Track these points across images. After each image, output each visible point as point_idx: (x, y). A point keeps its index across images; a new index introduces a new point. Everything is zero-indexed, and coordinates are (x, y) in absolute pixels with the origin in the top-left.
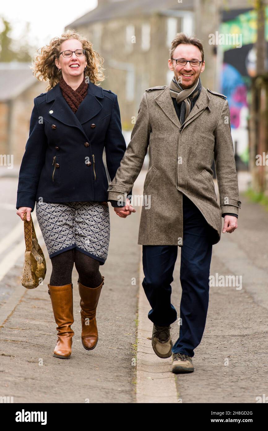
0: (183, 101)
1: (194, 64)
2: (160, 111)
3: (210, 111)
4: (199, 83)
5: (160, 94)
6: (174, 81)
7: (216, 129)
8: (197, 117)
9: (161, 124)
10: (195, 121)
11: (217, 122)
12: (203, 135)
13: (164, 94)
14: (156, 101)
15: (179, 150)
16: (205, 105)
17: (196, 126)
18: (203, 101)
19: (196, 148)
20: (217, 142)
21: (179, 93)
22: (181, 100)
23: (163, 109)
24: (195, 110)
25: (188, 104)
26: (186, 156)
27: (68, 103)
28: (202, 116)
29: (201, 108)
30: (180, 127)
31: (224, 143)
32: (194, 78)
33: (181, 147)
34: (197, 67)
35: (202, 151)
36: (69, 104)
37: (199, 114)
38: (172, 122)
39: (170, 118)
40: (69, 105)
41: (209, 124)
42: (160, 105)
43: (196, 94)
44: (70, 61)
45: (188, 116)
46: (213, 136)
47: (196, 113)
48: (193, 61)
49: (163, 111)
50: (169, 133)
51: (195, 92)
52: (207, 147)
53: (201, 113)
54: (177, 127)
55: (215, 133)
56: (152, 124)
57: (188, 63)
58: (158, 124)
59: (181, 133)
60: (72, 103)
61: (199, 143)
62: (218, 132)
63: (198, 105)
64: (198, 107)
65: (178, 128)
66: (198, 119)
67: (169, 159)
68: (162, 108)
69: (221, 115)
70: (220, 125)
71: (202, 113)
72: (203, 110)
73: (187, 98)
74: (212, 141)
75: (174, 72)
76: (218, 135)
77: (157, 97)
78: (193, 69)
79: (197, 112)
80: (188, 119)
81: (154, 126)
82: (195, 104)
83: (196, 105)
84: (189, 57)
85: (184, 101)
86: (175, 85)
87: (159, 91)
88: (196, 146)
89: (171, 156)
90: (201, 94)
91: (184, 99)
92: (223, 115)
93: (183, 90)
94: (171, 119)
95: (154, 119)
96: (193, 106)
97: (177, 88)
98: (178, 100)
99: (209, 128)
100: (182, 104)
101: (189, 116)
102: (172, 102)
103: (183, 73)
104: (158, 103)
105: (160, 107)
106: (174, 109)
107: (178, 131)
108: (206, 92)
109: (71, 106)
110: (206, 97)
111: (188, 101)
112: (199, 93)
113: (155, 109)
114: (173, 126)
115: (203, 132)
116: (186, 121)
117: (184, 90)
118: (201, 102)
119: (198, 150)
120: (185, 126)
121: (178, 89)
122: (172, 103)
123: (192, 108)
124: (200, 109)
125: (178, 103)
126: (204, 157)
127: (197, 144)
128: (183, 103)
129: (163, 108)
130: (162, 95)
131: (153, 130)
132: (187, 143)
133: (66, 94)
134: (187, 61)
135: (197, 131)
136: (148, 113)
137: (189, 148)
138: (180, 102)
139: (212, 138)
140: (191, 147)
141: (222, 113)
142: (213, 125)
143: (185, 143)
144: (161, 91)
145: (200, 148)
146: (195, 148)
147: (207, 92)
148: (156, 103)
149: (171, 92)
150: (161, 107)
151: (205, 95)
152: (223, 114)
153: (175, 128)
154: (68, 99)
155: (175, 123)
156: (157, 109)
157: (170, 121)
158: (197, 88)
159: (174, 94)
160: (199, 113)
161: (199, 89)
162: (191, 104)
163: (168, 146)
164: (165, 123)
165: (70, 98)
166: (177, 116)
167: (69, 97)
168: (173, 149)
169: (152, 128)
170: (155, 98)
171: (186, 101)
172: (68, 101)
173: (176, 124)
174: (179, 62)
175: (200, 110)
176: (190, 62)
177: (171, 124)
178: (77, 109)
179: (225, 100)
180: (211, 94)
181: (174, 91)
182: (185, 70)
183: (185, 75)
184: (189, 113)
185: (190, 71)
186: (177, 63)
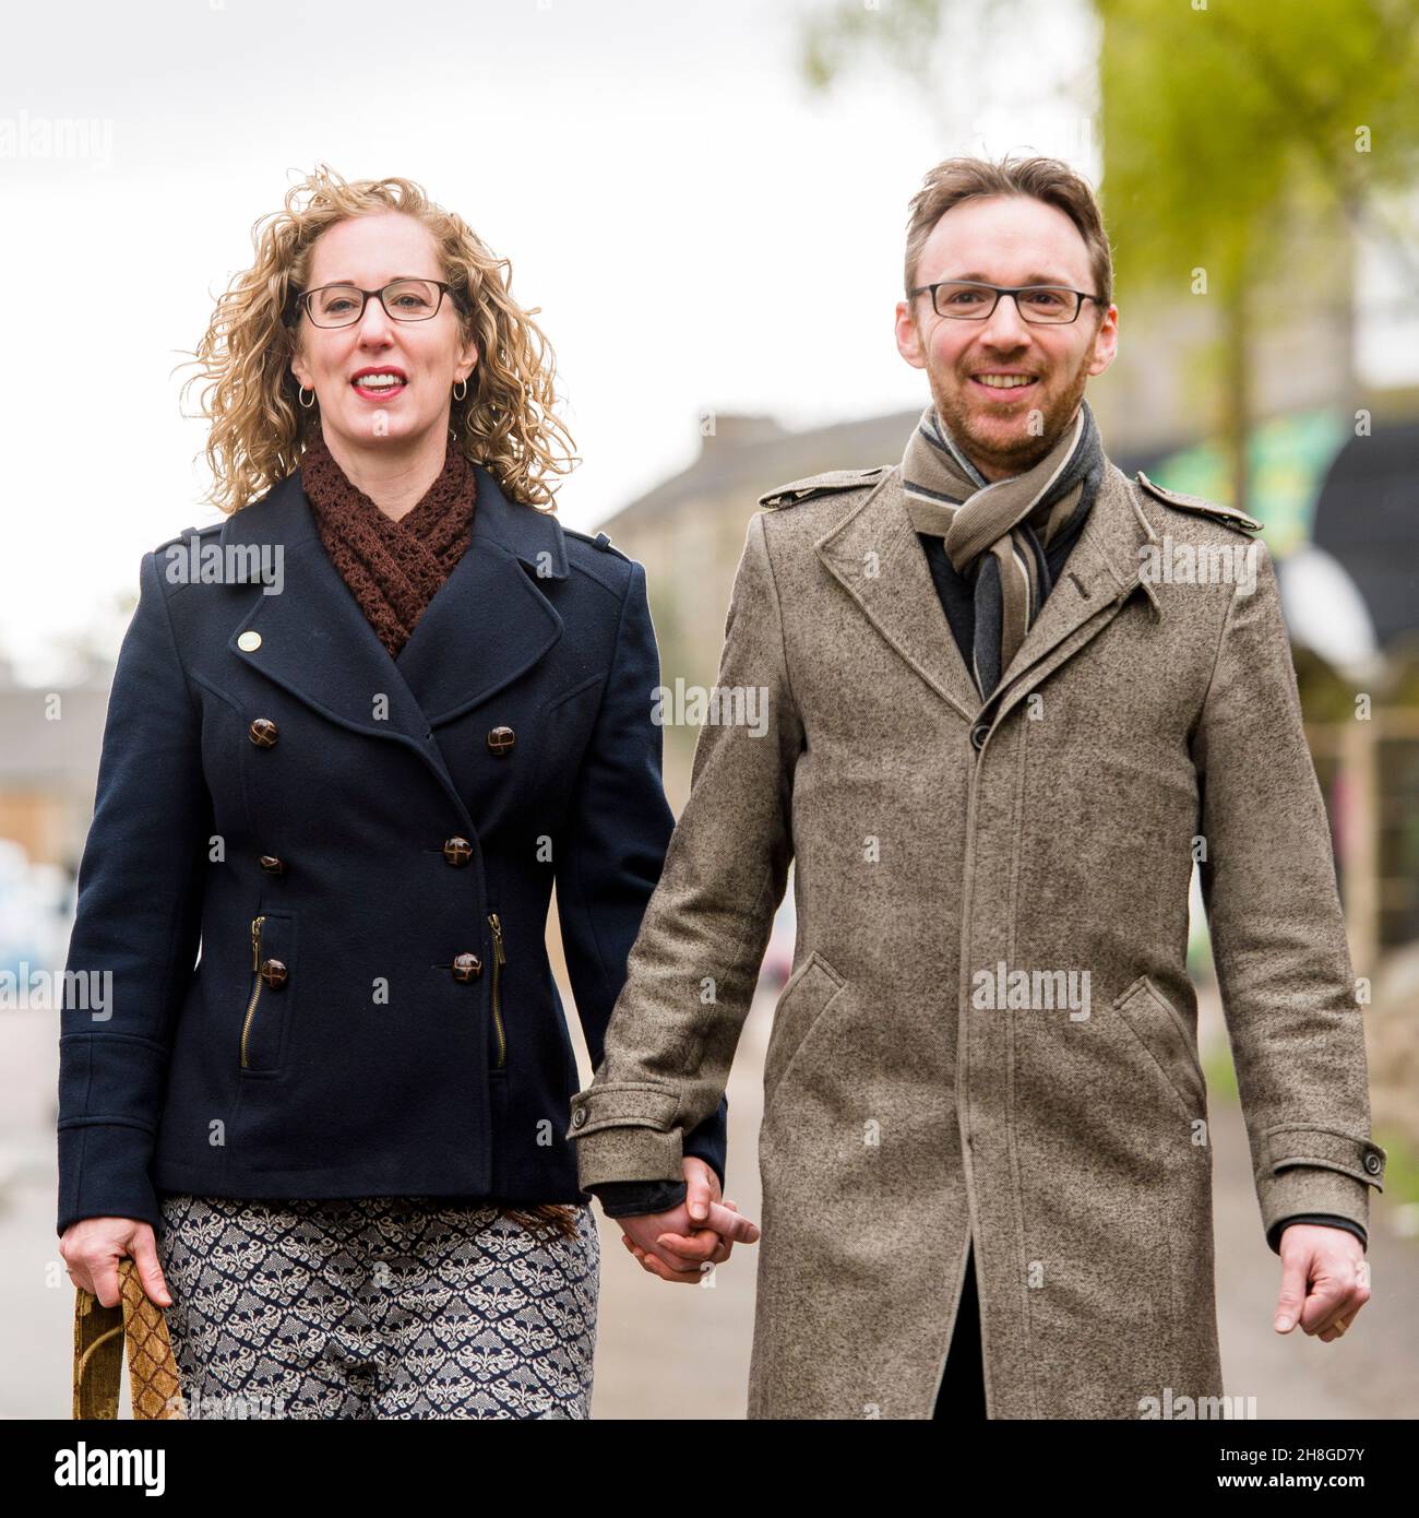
0: (987, 552)
1: (1041, 307)
2: (849, 617)
3: (1155, 611)
4: (1083, 440)
5: (850, 517)
6: (927, 437)
7: (1200, 716)
8: (1080, 653)
9: (860, 696)
10: (1069, 676)
11: (1206, 675)
12: (1122, 759)
13: (870, 513)
14: (827, 562)
15: (970, 855)
16: (1127, 574)
17: (1072, 705)
18: (1111, 552)
19: (1078, 842)
20: (1210, 795)
21: (961, 503)
22: (976, 546)
23: (868, 609)
24: (1062, 607)
25: (1018, 567)
26: (1013, 893)
27: (353, 592)
28: (1111, 643)
29: (1101, 596)
30: (974, 714)
31: (1252, 803)
32: (1047, 398)
33: (985, 837)
34: (1069, 333)
35: (1115, 857)
36: (359, 598)
37: (1089, 633)
38: (927, 685)
39: (912, 660)
40: (360, 605)
41: (1156, 693)
42: (849, 586)
43: (1066, 508)
44: (349, 354)
45: (1018, 644)
46: (1185, 762)
47: (1071, 627)
48: (1037, 293)
49: (869, 621)
50: (908, 754)
51: (1062, 497)
52: (1149, 834)
53: (1102, 622)
54: (958, 712)
55: (1196, 742)
56: (805, 701)
57: (1007, 302)
58: (842, 697)
59: (983, 748)
60: (378, 592)
61: (1095, 809)
62: (1213, 735)
63: (1084, 575)
64: (1081, 588)
65: (963, 717)
66: (1085, 665)
67: (914, 909)
68: (861, 600)
69: (1227, 630)
70: (1223, 693)
71: (1108, 625)
72: (1113, 604)
73: (1011, 532)
74: (1181, 793)
75: (930, 372)
76: (1216, 755)
77: (830, 534)
78: (1034, 339)
79: (1081, 620)
80: (1023, 660)
81: (816, 713)
82: (1066, 572)
83: (1072, 576)
84: (1010, 267)
85: (995, 549)
86: (931, 456)
87: (845, 498)
88: (1079, 829)
89: (924, 894)
90: (1102, 508)
91: (996, 541)
92: (1242, 629)
93: (988, 482)
94: (916, 665)
95: (814, 672)
96: (1054, 583)
97: (949, 476)
98: (959, 546)
99: (1156, 716)
100: (982, 575)
101: (1029, 643)
102: (925, 562)
103: (974, 369)
104: (835, 572)
105: (849, 596)
106: (936, 604)
107: (963, 738)
108: (1134, 500)
109: (376, 611)
110: (1129, 526)
111: (1017, 548)
112: (1083, 501)
113: (820, 611)
114: (930, 709)
115: (1119, 743)
116: (1008, 678)
117: (992, 486)
118: (1100, 560)
119: (1093, 856)
120: (1004, 709)
121: (953, 480)
122: (922, 569)
123: (1042, 594)
124: (1094, 598)
125: (957, 564)
126: (1132, 896)
127: (1085, 817)
128: (986, 563)
129: (867, 600)
130: (861, 524)
131: (815, 736)
132: (1018, 815)
133: (342, 540)
134: (1000, 293)
135: (1080, 739)
136: (777, 638)
137: (1030, 842)
138: (966, 564)
139: (1178, 776)
140: (1048, 836)
141: (1236, 617)
142: (1181, 698)
143: (1003, 814)
144: (855, 496)
145: (1103, 838)
146: (1069, 843)
147: (1136, 499)
148: (824, 569)
149: (912, 501)
150: (858, 596)
151: (1125, 513)
152: (1237, 624)
153: (944, 719)
154: (356, 573)
155: (942, 689)
156: (833, 607)
157: (913, 680)
158: (1068, 466)
159: (932, 512)
160: (1088, 622)
161: (1085, 480)
162: (1034, 581)
163: (908, 832)
164: (882, 692)
165: (368, 565)
166: (952, 648)
167: (358, 557)
168: (936, 850)
169: (807, 725)
170: (817, 544)
171: (1004, 549)
172: (353, 584)
173: (950, 697)
174: (951, 300)
175: (1098, 607)
176: (1014, 294)
177: (922, 697)
178: (406, 634)
179: (1246, 541)
180: (1159, 508)
181: (931, 496)
182: (988, 347)
183: (990, 380)
184: (1024, 623)
185: (1019, 351)
186: (938, 306)
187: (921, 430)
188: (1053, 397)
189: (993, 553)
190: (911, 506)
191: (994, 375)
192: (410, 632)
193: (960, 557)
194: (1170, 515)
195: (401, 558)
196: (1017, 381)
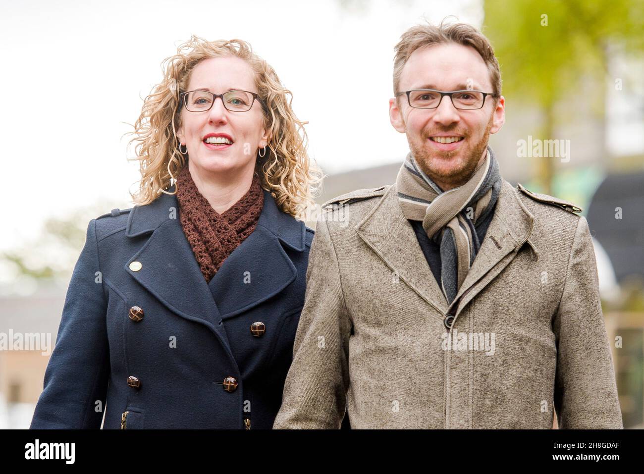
0: (445, 227)
1: (464, 101)
2: (375, 263)
3: (534, 254)
4: (491, 168)
5: (372, 212)
6: (409, 169)
7: (558, 309)
8: (497, 278)
9: (384, 303)
10: (492, 289)
11: (561, 288)
12: (522, 332)
13: (382, 210)
14: (362, 236)
15: (448, 383)
16: (519, 236)
17: (495, 304)
18: (510, 225)
19: (502, 375)
21: (430, 202)
22: (440, 224)
23: (386, 259)
24: (488, 253)
25: (463, 235)
26: (470, 402)
27: (191, 246)
28: (513, 272)
29: (507, 248)
30: (445, 310)
32: (469, 148)
33: (455, 373)
34: (479, 113)
35: (520, 382)
37: (502, 266)
38: (419, 296)
39: (410, 284)
40: (194, 253)
41: (537, 297)
42: (374, 248)
43: (484, 203)
44: (203, 126)
45: (466, 274)
46: (551, 333)
47: (493, 264)
48: (462, 94)
49: (386, 265)
50: (411, 332)
51: (481, 197)
52: (536, 370)
53: (508, 261)
54: (436, 309)
56: (354, 308)
57: (446, 99)
58: (374, 304)
59: (451, 328)
61: (509, 358)
62: (564, 319)
63: (498, 237)
64: (497, 244)
65: (439, 312)
66: (500, 283)
67: (418, 412)
68: (382, 255)
69: (570, 265)
70: (570, 298)
71: (511, 263)
72: (513, 251)
73: (457, 216)
74: (550, 349)
75: (408, 135)
76: (566, 329)
77: (361, 222)
78: (461, 118)
79: (498, 260)
80: (469, 281)
81: (360, 314)
82: (488, 236)
83: (491, 237)
84: (447, 81)
85: (449, 225)
86: (412, 179)
87: (367, 203)
88: (501, 368)
89: (423, 404)
90: (502, 202)
91: (450, 221)
92: (578, 264)
93: (443, 191)
94: (413, 287)
95: (358, 292)
96: (481, 242)
97: (423, 189)
98: (431, 225)
99: (537, 309)
100: (444, 239)
101: (472, 272)
102: (414, 233)
103: (431, 134)
104: (367, 241)
105: (374, 253)
106: (421, 255)
107: (440, 323)
108: (518, 198)
110: (517, 211)
111: (461, 224)
112: (493, 199)
113: (360, 261)
114: (422, 308)
115: (520, 324)
116: (462, 291)
117: (445, 193)
118: (505, 229)
119: (509, 382)
120: (461, 307)
121: (425, 191)
122: (413, 237)
123: (476, 250)
124: (503, 249)
125: (430, 233)
126: (529, 402)
127: (505, 362)
128: (445, 233)
129: (385, 255)
130: (378, 216)
131: (360, 326)
132: (471, 361)
134: (443, 95)
135: (500, 322)
136: (337, 276)
137: (478, 375)
138: (435, 234)
139: (548, 340)
140: (486, 372)
141: (575, 258)
142: (550, 300)
143: (464, 361)
144: (372, 201)
145: (514, 373)
146: (497, 376)
147: (519, 197)
148: (360, 239)
149: (403, 203)
150: (380, 253)
151: (514, 205)
152: (575, 261)
153: (429, 313)
155: (427, 298)
156: (366, 258)
157: (412, 294)
158: (484, 182)
159: (415, 208)
160: (501, 261)
161: (493, 188)
162: (471, 241)
163: (413, 372)
164: (395, 301)
166: (431, 277)
168: (429, 380)
169: (355, 321)
170: (356, 227)
171: (454, 225)
173: (432, 302)
174: (418, 98)
175: (506, 253)
176: (450, 95)
177: (417, 303)
178: (215, 270)
179: (577, 218)
180: (531, 201)
181: (414, 200)
182: (437, 123)
183: (439, 140)
184: (468, 262)
185: (454, 124)
186: (410, 101)
187: (405, 166)
188: (472, 147)
189: (449, 227)
190: (403, 206)
191: (441, 137)
192: (218, 270)
193: (431, 231)
194: (537, 205)
195: (219, 231)
196: (453, 140)
